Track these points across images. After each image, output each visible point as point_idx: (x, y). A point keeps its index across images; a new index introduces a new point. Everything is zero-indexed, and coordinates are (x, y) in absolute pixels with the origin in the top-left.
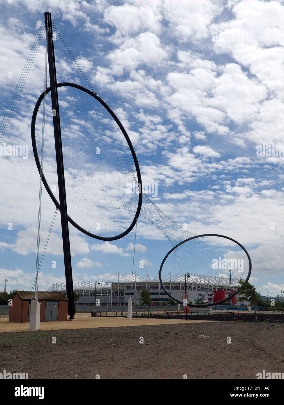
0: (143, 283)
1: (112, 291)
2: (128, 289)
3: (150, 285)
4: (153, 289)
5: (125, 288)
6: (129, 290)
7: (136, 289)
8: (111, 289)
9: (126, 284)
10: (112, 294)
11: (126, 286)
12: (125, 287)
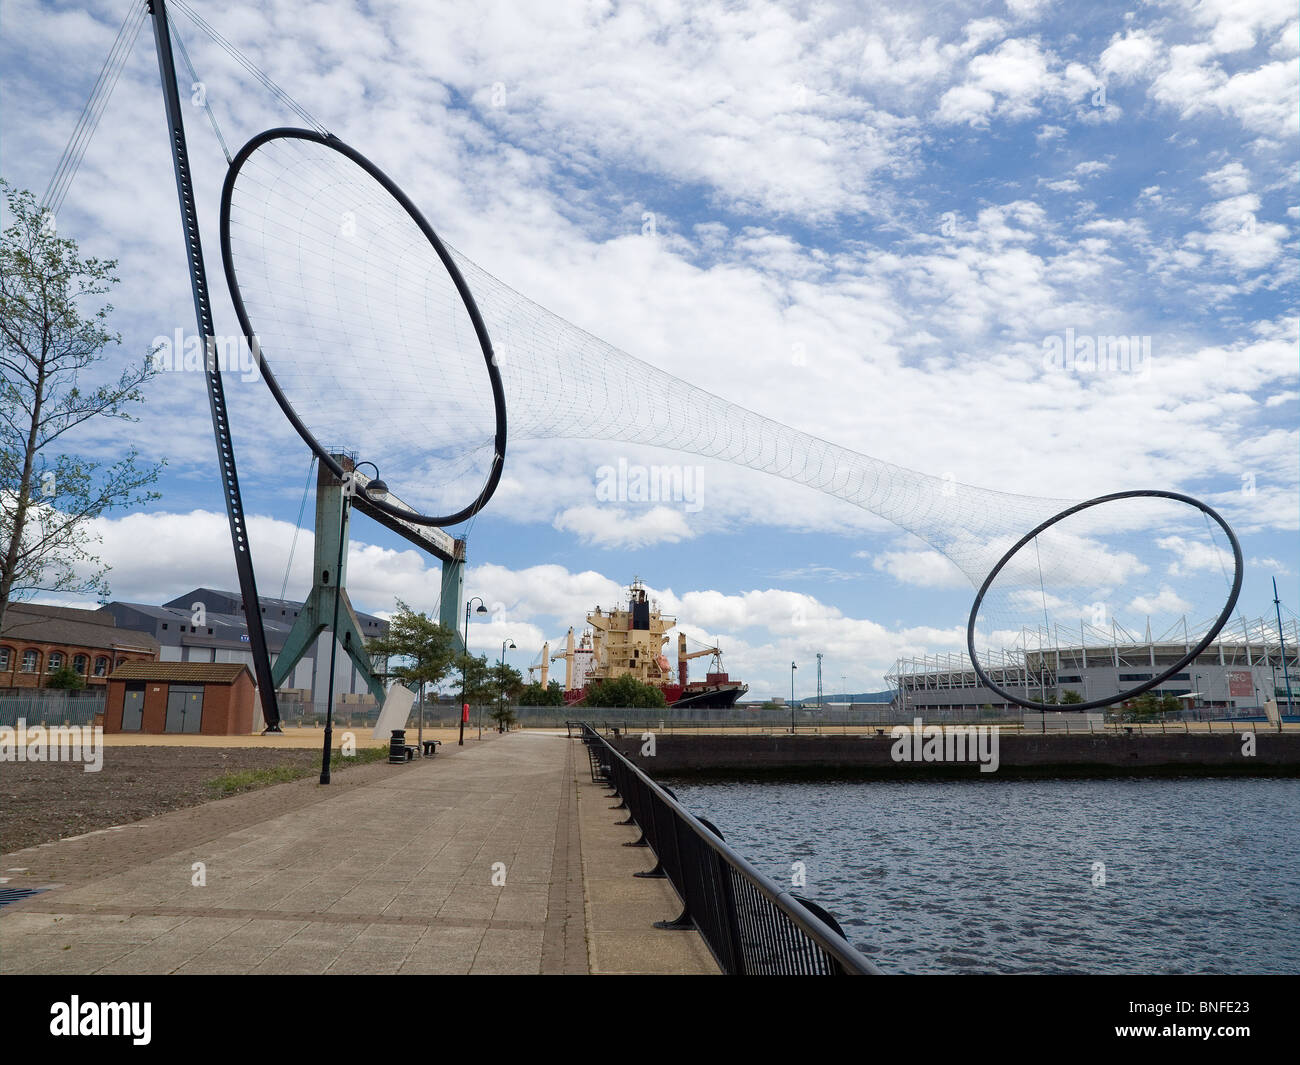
0: (1106, 650)
1: (1026, 672)
2: (1066, 667)
3: (1124, 654)
4: (1136, 665)
5: (1059, 666)
6: (1068, 670)
7: (1088, 666)
8: (1025, 668)
9: (1060, 655)
10: (1026, 682)
11: (1061, 660)
12: (1058, 662)
